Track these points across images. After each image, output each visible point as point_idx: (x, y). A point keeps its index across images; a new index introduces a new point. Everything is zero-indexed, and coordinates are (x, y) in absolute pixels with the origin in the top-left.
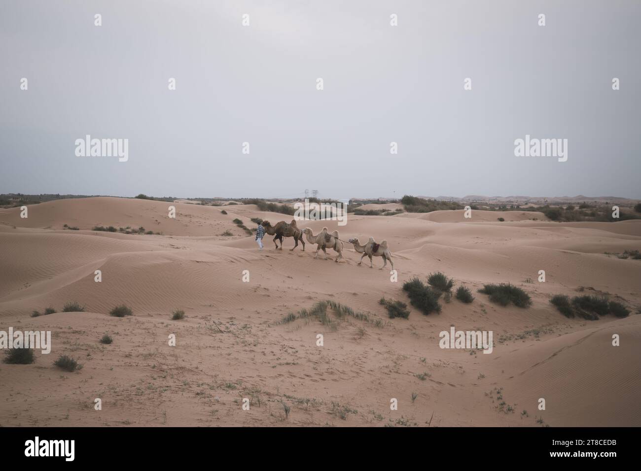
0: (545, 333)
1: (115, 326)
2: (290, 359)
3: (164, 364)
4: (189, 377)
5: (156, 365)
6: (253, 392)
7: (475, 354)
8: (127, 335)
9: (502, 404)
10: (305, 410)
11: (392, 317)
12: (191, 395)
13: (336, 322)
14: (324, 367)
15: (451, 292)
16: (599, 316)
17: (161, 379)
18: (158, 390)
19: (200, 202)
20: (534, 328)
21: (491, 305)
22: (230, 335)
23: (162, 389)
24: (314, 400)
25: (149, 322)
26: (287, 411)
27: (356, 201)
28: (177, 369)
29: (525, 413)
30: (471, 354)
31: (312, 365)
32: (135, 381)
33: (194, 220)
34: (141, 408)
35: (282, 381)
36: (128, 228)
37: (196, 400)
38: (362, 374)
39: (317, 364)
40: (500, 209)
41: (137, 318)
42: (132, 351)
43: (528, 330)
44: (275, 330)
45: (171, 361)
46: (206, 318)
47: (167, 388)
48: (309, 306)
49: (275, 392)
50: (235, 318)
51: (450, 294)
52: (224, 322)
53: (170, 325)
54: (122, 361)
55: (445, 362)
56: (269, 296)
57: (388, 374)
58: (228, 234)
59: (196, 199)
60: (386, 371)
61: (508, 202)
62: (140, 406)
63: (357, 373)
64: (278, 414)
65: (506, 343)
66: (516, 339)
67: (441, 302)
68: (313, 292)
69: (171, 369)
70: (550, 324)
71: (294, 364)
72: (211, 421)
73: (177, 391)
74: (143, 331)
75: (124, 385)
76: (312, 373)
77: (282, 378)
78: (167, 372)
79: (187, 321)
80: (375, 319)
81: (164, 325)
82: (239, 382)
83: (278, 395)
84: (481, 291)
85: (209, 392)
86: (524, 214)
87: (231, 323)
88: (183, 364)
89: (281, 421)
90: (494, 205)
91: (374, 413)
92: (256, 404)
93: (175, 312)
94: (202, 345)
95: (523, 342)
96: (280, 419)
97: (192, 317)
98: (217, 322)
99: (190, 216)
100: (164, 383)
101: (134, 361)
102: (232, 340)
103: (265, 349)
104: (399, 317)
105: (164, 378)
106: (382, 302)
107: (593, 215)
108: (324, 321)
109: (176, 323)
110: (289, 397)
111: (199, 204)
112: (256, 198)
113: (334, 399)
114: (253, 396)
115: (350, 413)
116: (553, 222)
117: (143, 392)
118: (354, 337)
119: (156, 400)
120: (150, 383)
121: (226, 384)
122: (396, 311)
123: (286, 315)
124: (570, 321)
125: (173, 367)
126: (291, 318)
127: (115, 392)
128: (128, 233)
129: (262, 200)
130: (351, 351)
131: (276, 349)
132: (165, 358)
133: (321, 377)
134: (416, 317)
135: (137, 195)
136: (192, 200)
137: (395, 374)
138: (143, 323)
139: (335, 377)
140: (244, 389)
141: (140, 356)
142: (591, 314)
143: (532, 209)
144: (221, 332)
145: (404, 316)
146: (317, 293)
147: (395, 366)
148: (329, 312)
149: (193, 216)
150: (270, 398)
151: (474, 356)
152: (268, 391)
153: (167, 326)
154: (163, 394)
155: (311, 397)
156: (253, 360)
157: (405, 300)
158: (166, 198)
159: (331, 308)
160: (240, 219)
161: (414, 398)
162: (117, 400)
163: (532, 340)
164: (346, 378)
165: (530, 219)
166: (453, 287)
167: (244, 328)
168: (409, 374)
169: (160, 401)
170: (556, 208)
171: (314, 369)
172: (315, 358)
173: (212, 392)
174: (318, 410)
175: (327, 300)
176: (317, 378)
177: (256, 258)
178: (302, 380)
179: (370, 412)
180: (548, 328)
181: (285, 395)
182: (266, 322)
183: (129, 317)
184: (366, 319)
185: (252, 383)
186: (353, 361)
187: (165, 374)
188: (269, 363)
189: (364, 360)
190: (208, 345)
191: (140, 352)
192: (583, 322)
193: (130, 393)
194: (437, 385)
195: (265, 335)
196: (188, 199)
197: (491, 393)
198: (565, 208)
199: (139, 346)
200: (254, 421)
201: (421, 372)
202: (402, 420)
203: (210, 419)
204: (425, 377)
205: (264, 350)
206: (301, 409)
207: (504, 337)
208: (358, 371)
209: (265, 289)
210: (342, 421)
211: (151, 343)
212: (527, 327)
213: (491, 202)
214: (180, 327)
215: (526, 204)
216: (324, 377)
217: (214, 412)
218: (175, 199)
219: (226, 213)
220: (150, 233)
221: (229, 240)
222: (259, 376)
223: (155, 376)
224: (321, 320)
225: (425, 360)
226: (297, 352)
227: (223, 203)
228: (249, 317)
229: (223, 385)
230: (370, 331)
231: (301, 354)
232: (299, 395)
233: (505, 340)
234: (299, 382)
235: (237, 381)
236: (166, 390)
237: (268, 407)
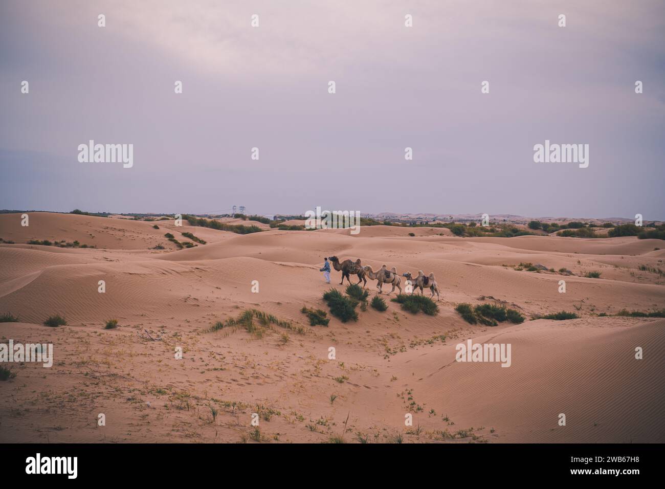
0: (451, 338)
1: (49, 335)
2: (217, 365)
3: (97, 372)
4: (120, 384)
5: (89, 373)
6: (182, 397)
7: (389, 358)
8: (61, 344)
9: (412, 404)
10: (231, 413)
11: (313, 324)
12: (122, 400)
13: (261, 330)
14: (249, 372)
15: (367, 301)
16: (498, 323)
17: (94, 386)
18: (91, 396)
19: (133, 217)
20: (441, 334)
21: (403, 313)
22: (161, 343)
23: (94, 395)
24: (240, 403)
25: (82, 331)
26: (214, 414)
27: (280, 217)
28: (109, 376)
29: (432, 412)
30: (385, 358)
31: (239, 370)
32: (67, 388)
33: (127, 234)
34: (73, 414)
35: (211, 386)
36: (63, 242)
37: (127, 406)
38: (285, 378)
39: (243, 369)
40: (411, 226)
41: (71, 327)
42: (65, 360)
43: (436, 335)
44: (203, 338)
45: (103, 368)
46: (138, 326)
47: (99, 395)
48: (236, 315)
49: (204, 397)
50: (166, 327)
51: (366, 304)
52: (155, 331)
53: (103, 334)
54: (56, 369)
55: (362, 366)
56: (198, 306)
57: (309, 378)
58: (160, 247)
59: (129, 215)
60: (308, 374)
61: (417, 218)
62: (72, 412)
63: (281, 377)
64: (205, 417)
65: (416, 347)
66: (425, 344)
67: (357, 310)
68: (240, 302)
69: (103, 376)
70: (455, 330)
71: (221, 369)
72: (141, 425)
73: (109, 397)
74: (77, 340)
75: (56, 392)
76: (238, 377)
77: (210, 383)
78: (99, 379)
79: (119, 330)
80: (297, 326)
81: (97, 334)
82: (169, 387)
83: (206, 399)
84: (393, 300)
85: (140, 397)
86: (432, 230)
87: (161, 331)
88: (115, 371)
89: (209, 423)
90: (405, 221)
91: (296, 415)
92: (185, 408)
93: (108, 322)
94: (133, 352)
95: (432, 346)
96: (208, 422)
97: (125, 326)
98: (148, 330)
99: (123, 230)
100: (96, 390)
101: (66, 369)
102: (163, 348)
103: (194, 355)
104: (319, 324)
105: (97, 384)
106: (304, 311)
107: (492, 231)
108: (250, 329)
109: (109, 332)
110: (216, 401)
111: (132, 219)
112: (186, 214)
113: (259, 402)
114: (182, 401)
115: (273, 415)
116: (457, 237)
117: (75, 399)
118: (277, 343)
119: (88, 406)
120: (82, 390)
121: (157, 389)
122: (317, 319)
123: (214, 324)
124: (473, 328)
125: (105, 374)
126: (219, 327)
127: (48, 399)
128: (63, 246)
129: (193, 215)
130: (275, 356)
131: (205, 356)
132: (97, 366)
133: (247, 381)
134: (335, 324)
135: (72, 211)
136: (125, 215)
137: (315, 377)
138: (77, 333)
139: (260, 381)
140: (174, 394)
141: (73, 364)
142: (491, 321)
143: (439, 225)
144: (152, 340)
145: (325, 323)
146: (244, 303)
147: (315, 370)
148: (255, 319)
149: (126, 231)
150: (198, 402)
151: (387, 360)
152: (197, 395)
153: (100, 335)
154: (95, 400)
155: (238, 400)
156: (182, 366)
157: (325, 309)
158: (101, 214)
159: (257, 317)
160: (171, 233)
161: (333, 400)
162: (49, 407)
163: (439, 345)
164: (270, 382)
165: (437, 235)
166: (369, 296)
167: (174, 336)
168: (329, 377)
169: (92, 407)
170: (460, 224)
171: (241, 373)
172: (242, 364)
173: (143, 398)
174: (244, 413)
175: (254, 309)
176: (243, 382)
177: (187, 270)
178: (229, 385)
179: (292, 414)
180: (454, 333)
181: (212, 399)
182: (196, 330)
183: (63, 327)
184: (289, 327)
185: (182, 388)
186: (277, 366)
187: (97, 381)
188: (198, 369)
189: (287, 365)
190: (140, 353)
191: (73, 360)
192: (484, 327)
193: (62, 400)
194: (354, 387)
195: (195, 342)
196: (122, 214)
197: (402, 394)
198: (468, 224)
199: (72, 355)
200: (183, 424)
201: (339, 376)
202: (322, 420)
203: (140, 423)
204: (343, 380)
205: (192, 357)
206: (227, 412)
207: (415, 343)
208: (282, 375)
209: (195, 299)
210: (267, 422)
211: (84, 352)
212: (435, 333)
213: (403, 219)
214: (112, 336)
215: (434, 221)
216: (250, 381)
217: (144, 417)
218: (109, 214)
219: (158, 228)
220: (85, 246)
221: (161, 253)
222: (188, 381)
223: (88, 383)
224: (247, 327)
225: (343, 364)
226: (224, 358)
227: (156, 218)
228: (180, 326)
229: (153, 390)
230: (294, 339)
231: (229, 359)
232: (226, 399)
233: (415, 345)
234: (226, 386)
235: (167, 386)
236: (98, 396)
237: (196, 410)
